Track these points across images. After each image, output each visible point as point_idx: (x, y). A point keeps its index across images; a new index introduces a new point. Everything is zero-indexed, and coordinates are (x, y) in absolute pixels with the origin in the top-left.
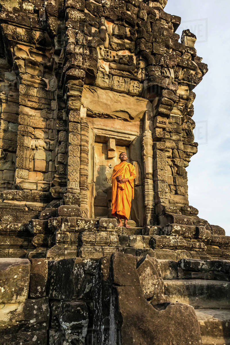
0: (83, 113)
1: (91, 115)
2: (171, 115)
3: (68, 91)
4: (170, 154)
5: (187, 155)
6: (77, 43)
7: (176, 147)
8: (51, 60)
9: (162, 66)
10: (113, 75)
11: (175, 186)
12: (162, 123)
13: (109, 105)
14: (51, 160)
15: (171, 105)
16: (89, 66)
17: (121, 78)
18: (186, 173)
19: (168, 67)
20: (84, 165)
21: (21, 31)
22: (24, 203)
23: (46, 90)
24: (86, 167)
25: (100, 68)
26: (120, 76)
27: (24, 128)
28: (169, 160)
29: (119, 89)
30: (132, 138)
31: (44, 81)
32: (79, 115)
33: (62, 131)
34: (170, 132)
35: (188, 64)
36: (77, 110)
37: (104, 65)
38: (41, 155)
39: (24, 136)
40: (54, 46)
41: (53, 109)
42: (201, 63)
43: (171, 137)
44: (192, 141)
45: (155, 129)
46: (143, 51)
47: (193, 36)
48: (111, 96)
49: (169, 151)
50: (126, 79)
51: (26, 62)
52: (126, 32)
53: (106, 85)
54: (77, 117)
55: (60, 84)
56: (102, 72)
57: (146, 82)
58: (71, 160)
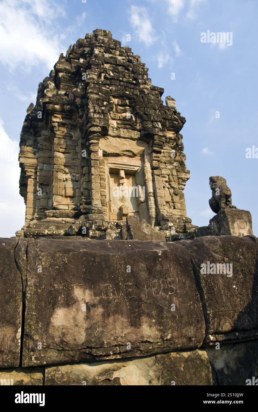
0: (100, 153)
1: (106, 154)
2: (162, 151)
3: (90, 140)
4: (167, 179)
5: (182, 180)
6: (95, 112)
7: (171, 174)
8: (77, 121)
9: (152, 122)
10: (120, 128)
11: (173, 203)
12: (157, 157)
13: (118, 147)
14: (77, 188)
15: (161, 145)
16: (103, 124)
17: (125, 130)
18: (183, 194)
19: (156, 122)
20: (103, 188)
21: (57, 107)
22: (60, 219)
23: (72, 140)
24: (104, 190)
25: (110, 124)
26: (124, 128)
27: (58, 166)
28: (167, 184)
29: (124, 136)
30: (136, 168)
31: (71, 134)
32: (98, 155)
33: (85, 167)
34: (165, 163)
35: (171, 117)
36: (96, 152)
37: (113, 122)
38: (69, 185)
39: (57, 172)
40: (79, 113)
41: (77, 152)
42: (181, 117)
43: (166, 166)
44: (185, 169)
45: (152, 161)
46: (139, 113)
47: (173, 100)
48: (119, 141)
49: (166, 177)
50: (128, 130)
51: (59, 124)
52: (126, 103)
53: (115, 134)
54: (97, 156)
55: (83, 135)
56: (112, 127)
57: (142, 132)
58: (93, 186)
